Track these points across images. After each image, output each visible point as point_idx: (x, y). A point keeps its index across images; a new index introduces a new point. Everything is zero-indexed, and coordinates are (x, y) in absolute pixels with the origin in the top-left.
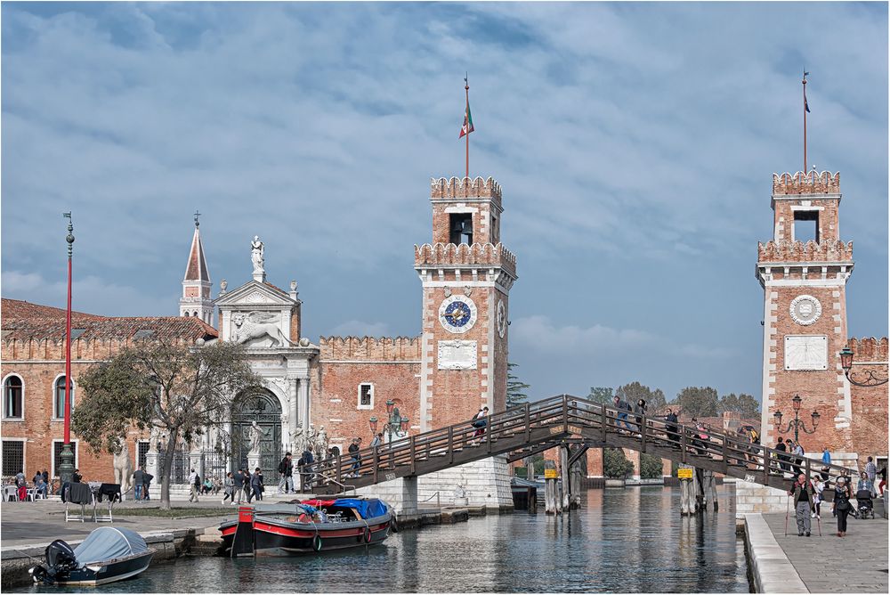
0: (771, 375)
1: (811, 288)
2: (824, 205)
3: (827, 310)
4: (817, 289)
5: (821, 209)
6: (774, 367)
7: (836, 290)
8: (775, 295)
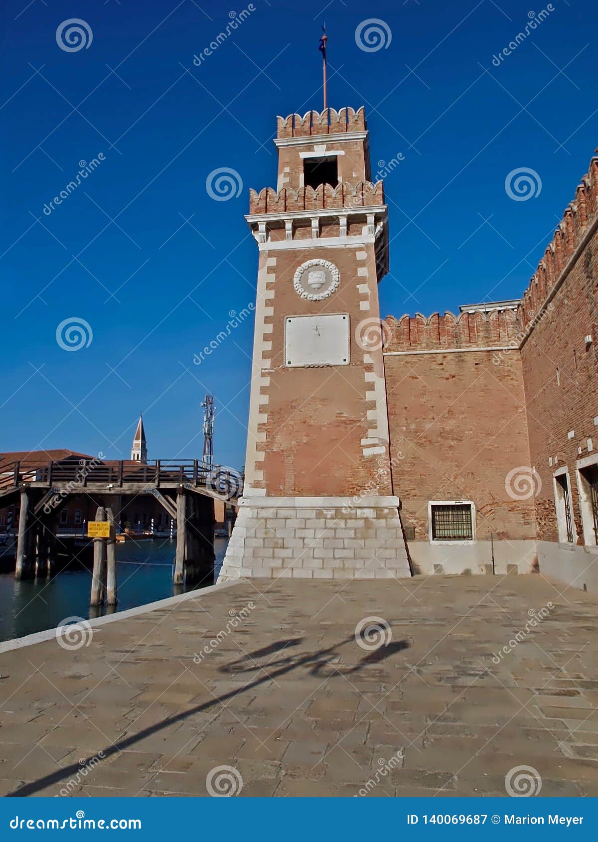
0: (263, 375)
1: (327, 250)
2: (343, 149)
3: (348, 277)
4: (334, 250)
5: (340, 153)
6: (267, 363)
7: (361, 249)
8: (272, 262)
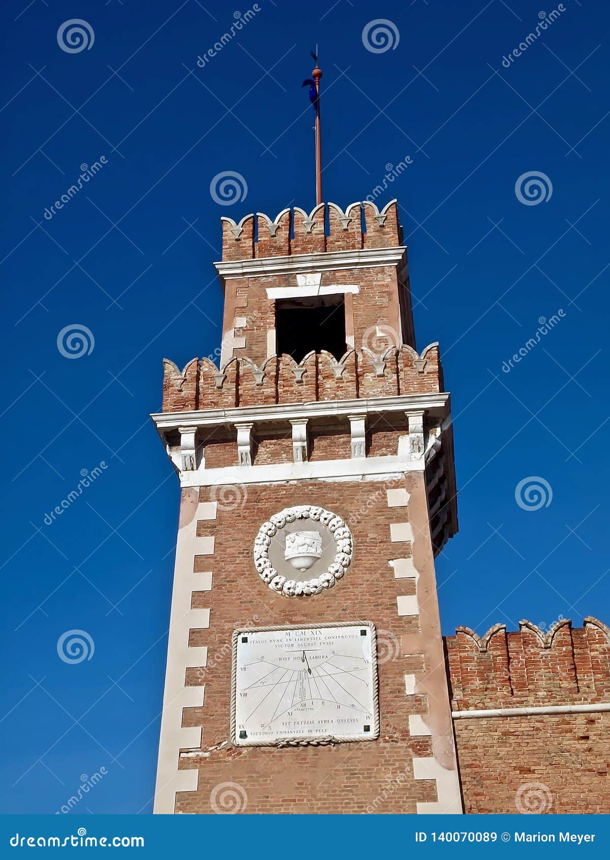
0: (183, 765)
1: (322, 486)
2: (356, 281)
3: (371, 544)
4: (340, 487)
5: (350, 289)
6: (193, 736)
7: (397, 485)
8: (208, 511)
